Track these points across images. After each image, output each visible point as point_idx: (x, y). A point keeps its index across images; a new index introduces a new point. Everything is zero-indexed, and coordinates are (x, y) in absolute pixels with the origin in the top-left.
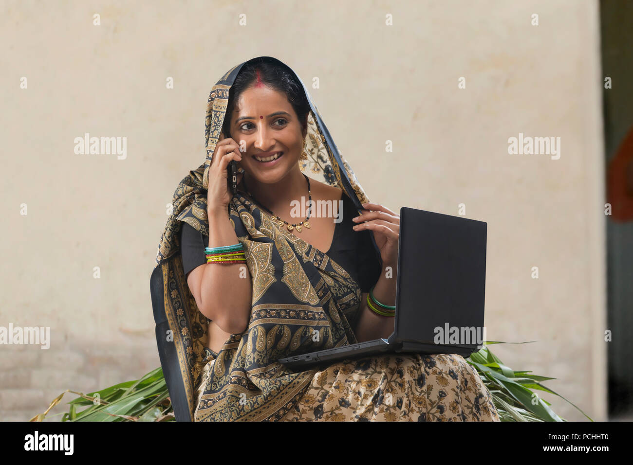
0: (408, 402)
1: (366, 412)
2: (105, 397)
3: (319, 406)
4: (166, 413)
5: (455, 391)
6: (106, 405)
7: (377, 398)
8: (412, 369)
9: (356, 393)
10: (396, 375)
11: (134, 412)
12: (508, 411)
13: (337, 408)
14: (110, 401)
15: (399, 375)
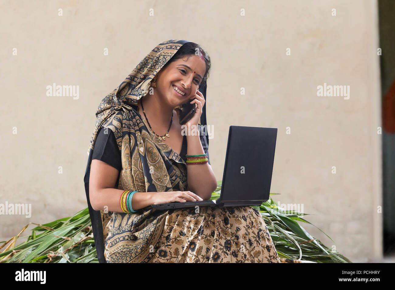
0: (218, 233)
1: (194, 239)
2: (52, 226)
3: (168, 235)
4: (87, 235)
5: (245, 228)
6: (53, 231)
7: (200, 231)
8: (220, 214)
9: (189, 228)
10: (211, 217)
11: (69, 235)
12: (282, 233)
13: (179, 237)
14: (55, 228)
15: (213, 217)
